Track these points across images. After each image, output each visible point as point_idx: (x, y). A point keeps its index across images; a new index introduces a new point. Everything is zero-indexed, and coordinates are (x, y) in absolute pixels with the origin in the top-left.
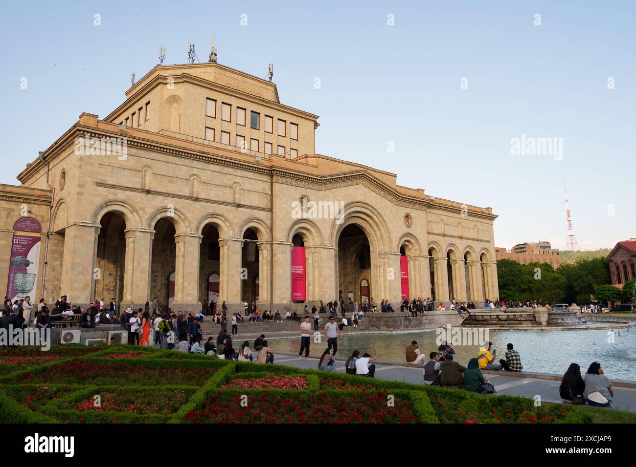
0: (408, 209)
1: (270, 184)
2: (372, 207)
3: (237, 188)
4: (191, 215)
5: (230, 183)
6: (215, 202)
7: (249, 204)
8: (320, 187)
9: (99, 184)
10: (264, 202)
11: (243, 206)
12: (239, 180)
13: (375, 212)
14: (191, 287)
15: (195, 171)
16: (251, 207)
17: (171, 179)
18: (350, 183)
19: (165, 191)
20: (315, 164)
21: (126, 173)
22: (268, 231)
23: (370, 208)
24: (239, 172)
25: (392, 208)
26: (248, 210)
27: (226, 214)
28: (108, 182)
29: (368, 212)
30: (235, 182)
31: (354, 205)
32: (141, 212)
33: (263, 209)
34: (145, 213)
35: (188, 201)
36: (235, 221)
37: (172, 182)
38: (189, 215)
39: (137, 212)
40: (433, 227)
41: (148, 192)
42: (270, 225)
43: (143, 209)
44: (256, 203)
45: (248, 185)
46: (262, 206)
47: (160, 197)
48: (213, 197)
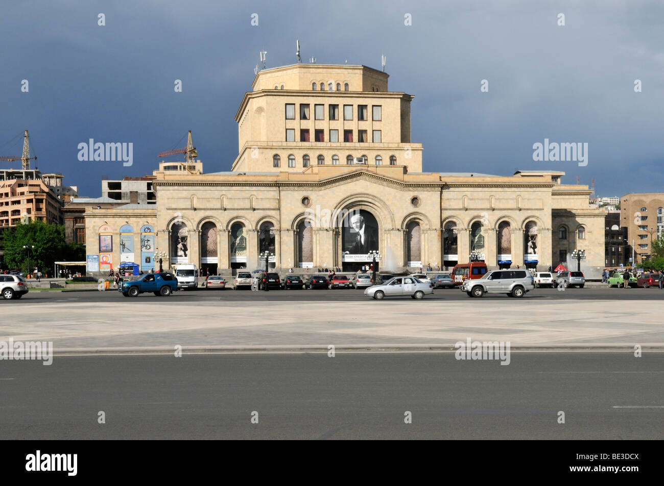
0: (416, 192)
1: (278, 192)
2: (373, 196)
3: (253, 199)
4: (222, 219)
5: (248, 196)
6: (237, 209)
7: (262, 207)
8: (320, 188)
9: (168, 209)
10: (274, 204)
11: (258, 209)
12: (255, 193)
13: (376, 199)
14: (224, 260)
15: (224, 192)
16: (263, 209)
17: (208, 200)
18: (349, 181)
19: (205, 207)
20: (317, 172)
21: (182, 200)
22: (278, 223)
23: (370, 197)
24: (254, 188)
25: (397, 194)
26: (262, 211)
27: (246, 216)
28: (173, 207)
29: (370, 200)
30: (251, 195)
31: (354, 197)
32: (192, 221)
33: (274, 209)
34: (195, 221)
35: (220, 211)
36: (253, 219)
37: (209, 201)
38: (221, 219)
39: (190, 221)
40: (451, 204)
41: (195, 209)
42: (279, 219)
43: (193, 219)
44: (268, 206)
45: (261, 195)
46: (272, 207)
47: (203, 211)
48: (236, 207)
